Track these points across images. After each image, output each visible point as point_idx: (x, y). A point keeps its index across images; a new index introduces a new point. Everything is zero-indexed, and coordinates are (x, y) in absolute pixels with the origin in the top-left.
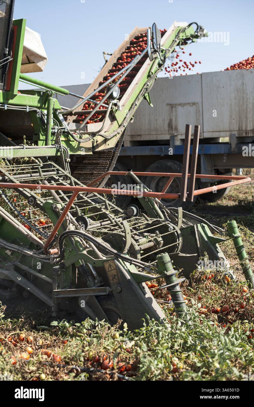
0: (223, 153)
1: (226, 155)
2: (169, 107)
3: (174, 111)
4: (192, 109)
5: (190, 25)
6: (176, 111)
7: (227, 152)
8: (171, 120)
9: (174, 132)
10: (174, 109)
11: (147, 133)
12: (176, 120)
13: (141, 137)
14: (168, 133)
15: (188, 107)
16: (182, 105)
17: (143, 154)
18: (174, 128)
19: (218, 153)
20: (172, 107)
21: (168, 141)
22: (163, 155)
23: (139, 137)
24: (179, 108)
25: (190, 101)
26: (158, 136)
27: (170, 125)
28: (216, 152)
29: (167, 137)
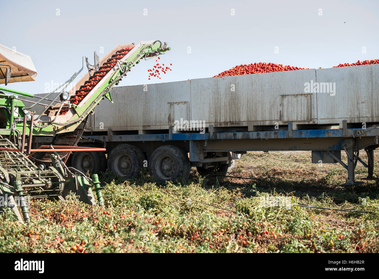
0: (204, 139)
1: (207, 141)
2: (169, 104)
3: (172, 108)
4: (184, 106)
5: (154, 43)
6: (173, 108)
7: (207, 138)
8: (170, 115)
9: (172, 124)
10: (172, 106)
11: (154, 124)
12: (173, 114)
13: (150, 127)
14: (168, 124)
15: (181, 105)
16: (178, 103)
17: (151, 140)
18: (172, 120)
19: (201, 139)
20: (171, 105)
21: (168, 130)
22: (164, 141)
23: (149, 127)
24: (176, 105)
25: (183, 101)
26: (161, 126)
27: (169, 118)
28: (200, 139)
29: (167, 127)
